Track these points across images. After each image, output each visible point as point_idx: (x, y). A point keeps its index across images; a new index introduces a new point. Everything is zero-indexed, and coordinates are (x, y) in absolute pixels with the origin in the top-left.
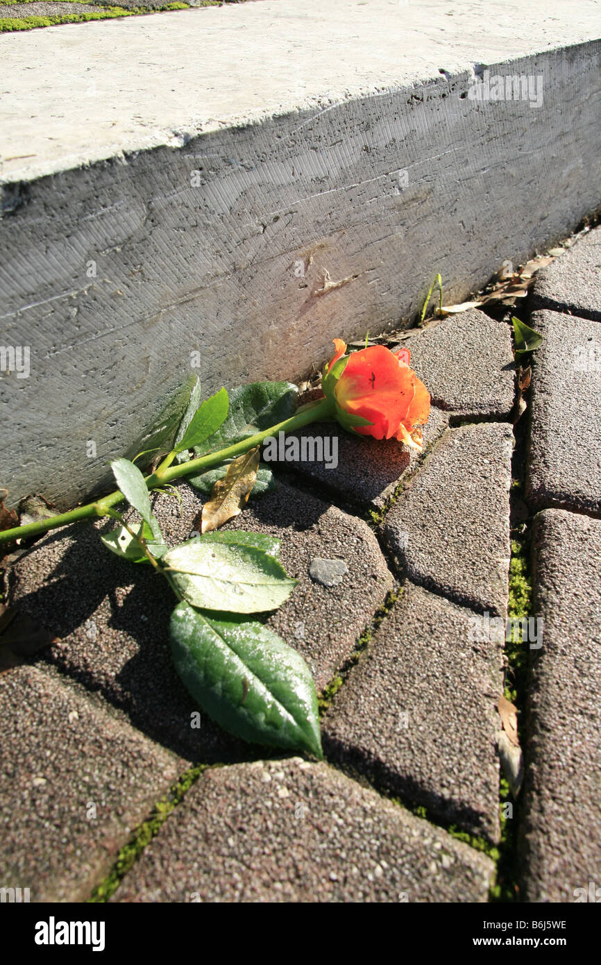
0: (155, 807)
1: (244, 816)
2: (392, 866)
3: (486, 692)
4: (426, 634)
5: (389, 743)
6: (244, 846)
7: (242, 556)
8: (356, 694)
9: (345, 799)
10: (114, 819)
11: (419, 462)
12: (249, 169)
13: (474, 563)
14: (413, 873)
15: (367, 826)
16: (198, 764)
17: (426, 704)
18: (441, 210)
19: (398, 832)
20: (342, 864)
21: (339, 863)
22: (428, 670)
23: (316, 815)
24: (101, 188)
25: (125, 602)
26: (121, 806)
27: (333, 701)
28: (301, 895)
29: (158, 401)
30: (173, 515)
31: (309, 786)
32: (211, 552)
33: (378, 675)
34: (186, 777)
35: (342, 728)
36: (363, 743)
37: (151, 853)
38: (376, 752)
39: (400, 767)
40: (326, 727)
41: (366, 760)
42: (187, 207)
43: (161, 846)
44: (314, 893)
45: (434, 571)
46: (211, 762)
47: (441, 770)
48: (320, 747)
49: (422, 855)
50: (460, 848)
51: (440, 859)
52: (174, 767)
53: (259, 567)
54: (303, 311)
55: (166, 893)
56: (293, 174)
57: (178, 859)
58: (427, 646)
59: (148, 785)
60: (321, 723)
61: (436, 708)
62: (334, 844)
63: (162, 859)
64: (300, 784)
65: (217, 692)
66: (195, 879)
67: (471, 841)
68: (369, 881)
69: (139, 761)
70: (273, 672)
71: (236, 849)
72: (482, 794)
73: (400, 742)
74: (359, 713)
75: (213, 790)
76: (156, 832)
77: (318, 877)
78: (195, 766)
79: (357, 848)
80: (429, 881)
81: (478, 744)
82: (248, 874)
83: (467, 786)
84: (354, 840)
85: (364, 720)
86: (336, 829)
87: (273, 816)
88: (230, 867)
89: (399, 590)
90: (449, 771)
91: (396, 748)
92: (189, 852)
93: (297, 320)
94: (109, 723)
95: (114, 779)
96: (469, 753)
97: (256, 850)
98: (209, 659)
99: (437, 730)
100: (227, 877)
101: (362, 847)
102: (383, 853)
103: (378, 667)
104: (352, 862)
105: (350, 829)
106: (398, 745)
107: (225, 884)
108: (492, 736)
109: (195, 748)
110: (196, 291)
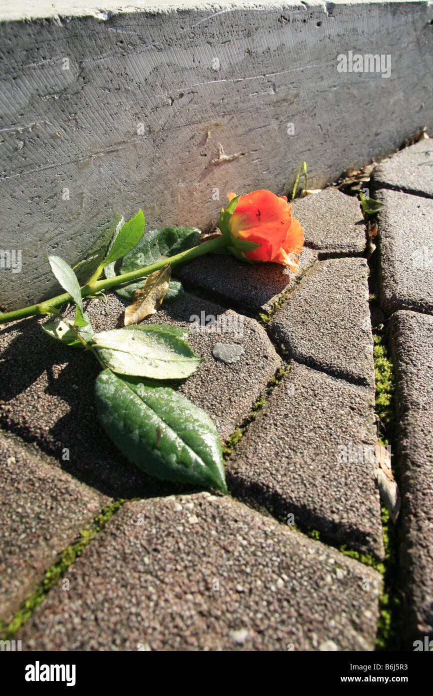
0: (80, 534)
1: (158, 539)
2: (292, 578)
3: (363, 439)
4: (310, 397)
5: (284, 479)
6: (158, 564)
7: (157, 340)
8: (254, 442)
9: (248, 525)
10: (42, 543)
11: (297, 282)
12: (160, 50)
13: (345, 348)
14: (311, 584)
15: (269, 546)
16: (118, 499)
17: (314, 448)
18: (304, 113)
19: (296, 550)
20: (247, 577)
21: (244, 578)
22: (314, 423)
23: (222, 538)
24: (41, 42)
25: (59, 375)
26: (49, 532)
27: (235, 449)
28: (211, 604)
29: (91, 232)
30: (101, 314)
31: (215, 514)
32: (131, 336)
33: (273, 427)
34: (108, 509)
35: (244, 468)
36: (262, 479)
37: (75, 570)
38: (273, 486)
39: (295, 497)
40: (229, 468)
41: (265, 493)
42: (112, 72)
43: (84, 564)
44: (223, 603)
45: (313, 353)
46: (130, 498)
47: (331, 499)
48: (225, 483)
49: (318, 569)
50: (352, 563)
51: (335, 573)
52: (97, 501)
53: (171, 348)
54: (204, 175)
55: (87, 604)
56: (194, 61)
57: (98, 575)
58: (312, 405)
59: (74, 516)
60: (225, 466)
61: (323, 452)
62: (239, 561)
63: (84, 575)
64: (208, 513)
65: (134, 438)
66: (113, 592)
67: (360, 557)
68: (272, 591)
69: (67, 496)
70: (183, 423)
71: (151, 567)
72: (367, 518)
73: (294, 478)
74: (257, 456)
75: (131, 518)
76: (79, 553)
77: (225, 589)
78: (116, 500)
79: (260, 564)
80: (326, 590)
81: (360, 479)
82: (162, 587)
83: (354, 512)
84: (257, 558)
85: (262, 461)
86: (241, 549)
87: (185, 539)
88: (146, 581)
89: (286, 367)
90: (338, 500)
91: (291, 483)
92: (108, 568)
93: (199, 182)
94: (42, 466)
95: (44, 510)
96: (353, 486)
97: (169, 567)
98: (127, 412)
99: (325, 469)
100: (143, 590)
101: (265, 563)
102: (283, 568)
103: (272, 421)
104: (256, 576)
105: (253, 548)
106: (292, 480)
107: (141, 596)
108: (372, 473)
109: (116, 486)
110: (119, 143)
